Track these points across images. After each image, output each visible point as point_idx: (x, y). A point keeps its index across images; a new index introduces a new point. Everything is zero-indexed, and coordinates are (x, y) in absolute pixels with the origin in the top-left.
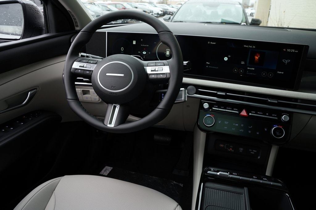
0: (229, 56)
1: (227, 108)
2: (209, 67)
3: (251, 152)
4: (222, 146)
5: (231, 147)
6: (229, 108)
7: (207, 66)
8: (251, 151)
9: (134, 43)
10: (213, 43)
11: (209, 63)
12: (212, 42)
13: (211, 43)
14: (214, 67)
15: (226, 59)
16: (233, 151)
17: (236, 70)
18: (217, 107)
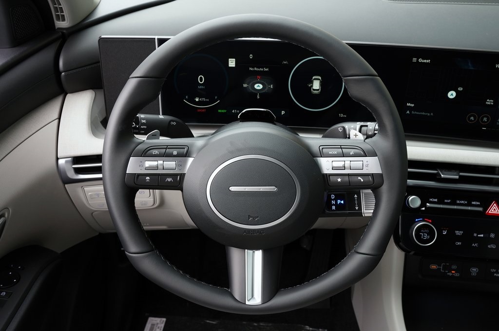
0: (460, 89)
1: (458, 202)
2: (413, 112)
3: (495, 275)
4: (434, 267)
5: (454, 267)
6: (463, 202)
7: (408, 112)
8: (494, 273)
9: (232, 63)
10: (425, 61)
11: (413, 105)
12: (423, 59)
13: (420, 60)
14: (423, 113)
15: (452, 95)
16: (457, 275)
17: (472, 118)
18: (436, 200)
